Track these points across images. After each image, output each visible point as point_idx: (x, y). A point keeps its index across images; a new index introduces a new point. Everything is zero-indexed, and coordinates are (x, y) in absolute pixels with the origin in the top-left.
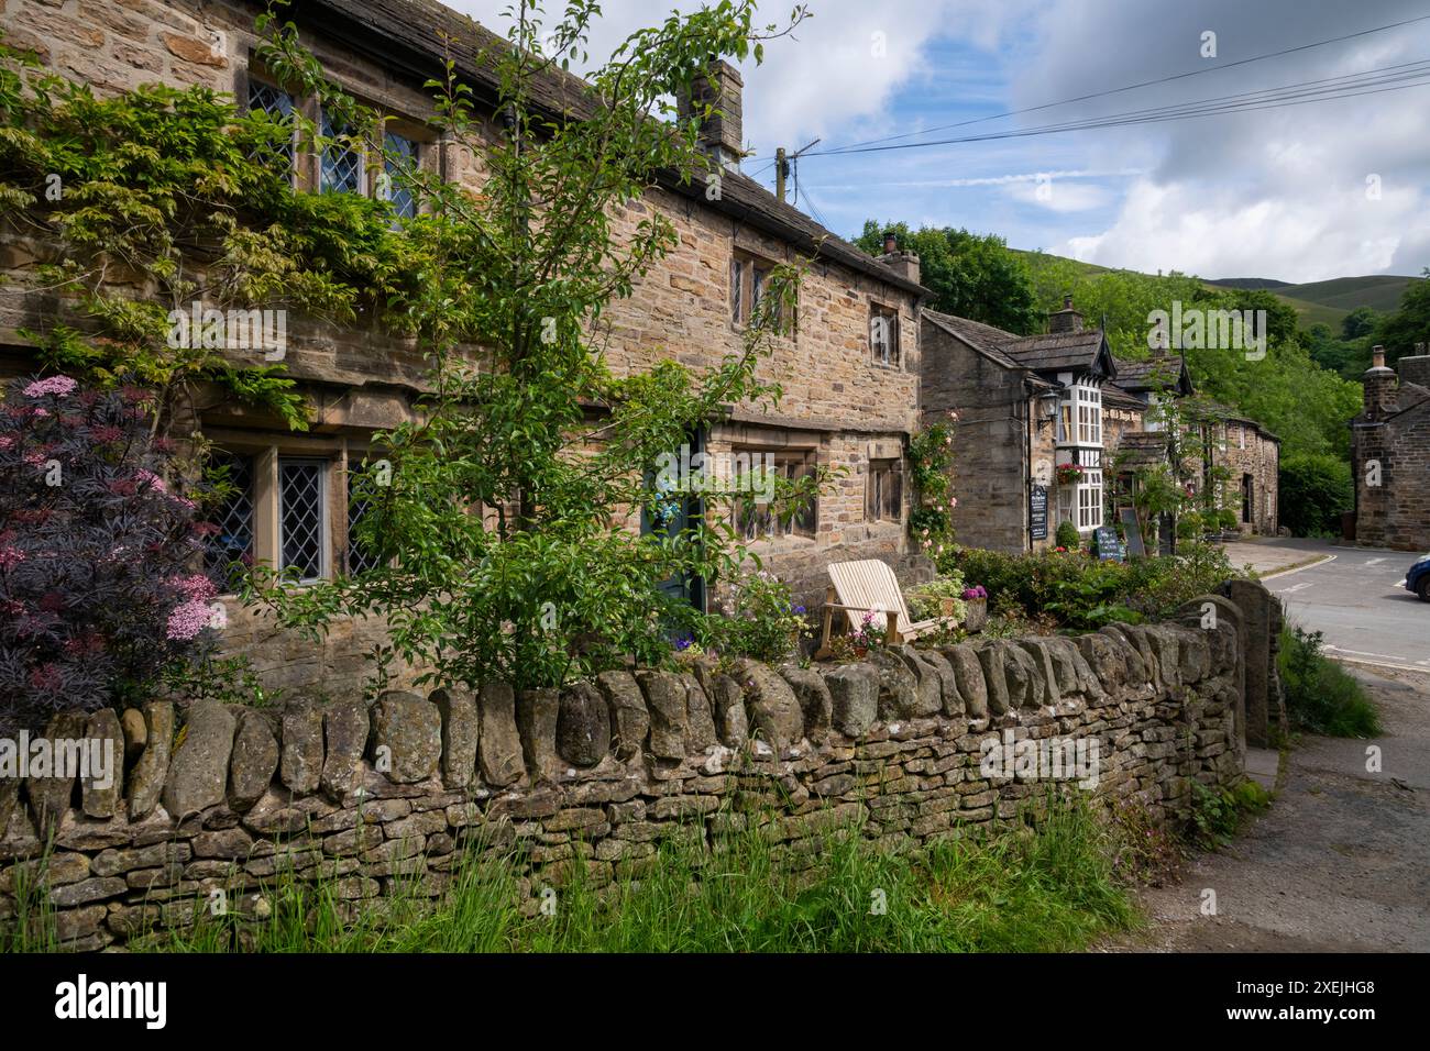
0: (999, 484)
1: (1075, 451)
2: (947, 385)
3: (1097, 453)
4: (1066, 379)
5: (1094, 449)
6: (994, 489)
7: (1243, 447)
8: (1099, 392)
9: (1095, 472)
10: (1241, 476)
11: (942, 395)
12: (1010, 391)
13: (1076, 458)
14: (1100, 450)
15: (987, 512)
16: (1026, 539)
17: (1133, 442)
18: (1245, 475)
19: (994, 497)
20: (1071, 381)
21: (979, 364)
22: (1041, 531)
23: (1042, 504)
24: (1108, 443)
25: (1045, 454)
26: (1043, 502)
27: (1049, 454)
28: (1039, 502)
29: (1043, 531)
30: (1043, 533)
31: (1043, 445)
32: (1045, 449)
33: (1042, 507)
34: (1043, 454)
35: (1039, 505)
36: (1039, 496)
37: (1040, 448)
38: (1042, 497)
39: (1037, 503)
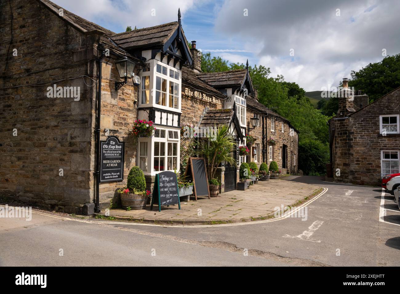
0: (75, 134)
1: (152, 111)
2: (46, 51)
3: (176, 117)
4: (147, 55)
5: (173, 113)
6: (72, 138)
7: (283, 132)
8: (180, 73)
9: (173, 130)
10: (282, 145)
11: (41, 59)
12: (86, 52)
13: (152, 117)
14: (179, 115)
15: (66, 158)
16: (92, 183)
17: (212, 115)
18: (284, 145)
19: (71, 144)
20: (150, 57)
21: (67, 31)
22: (116, 175)
23: (118, 152)
24: (194, 114)
25: (124, 111)
26: (119, 150)
27: (129, 112)
28: (113, 151)
29: (118, 175)
30: (117, 176)
31: (122, 104)
32: (124, 107)
33: (116, 155)
34: (122, 111)
35: (114, 153)
36: (114, 145)
37: (115, 105)
38: (117, 147)
39: (110, 151)
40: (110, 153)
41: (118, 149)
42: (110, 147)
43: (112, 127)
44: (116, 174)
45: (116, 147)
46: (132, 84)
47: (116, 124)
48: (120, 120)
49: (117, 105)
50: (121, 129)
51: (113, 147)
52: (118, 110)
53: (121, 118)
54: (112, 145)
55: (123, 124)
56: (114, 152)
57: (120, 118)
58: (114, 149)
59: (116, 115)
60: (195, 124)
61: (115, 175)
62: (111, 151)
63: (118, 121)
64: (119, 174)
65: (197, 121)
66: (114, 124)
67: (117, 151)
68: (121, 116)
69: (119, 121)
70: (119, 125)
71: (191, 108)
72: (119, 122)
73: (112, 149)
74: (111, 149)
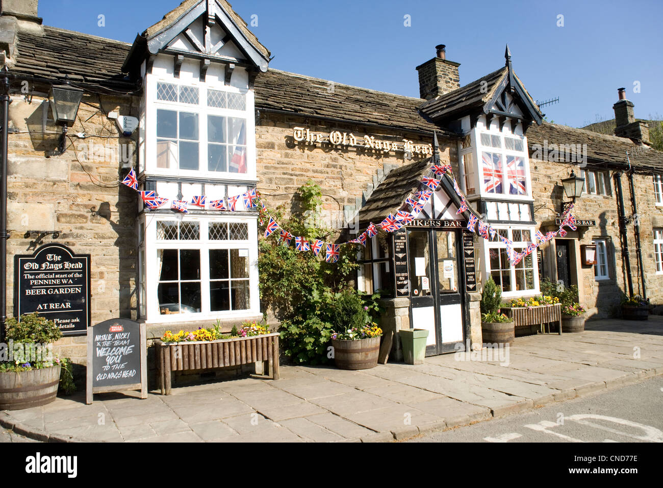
4: (143, 70)
8: (250, 95)
14: (250, 184)
22: (67, 324)
23: (71, 276)
24: (339, 183)
25: (89, 192)
26: (75, 273)
27: (106, 193)
28: (56, 274)
29: (73, 323)
30: (74, 326)
31: (82, 178)
32: (89, 183)
33: (64, 281)
34: (81, 192)
35: (58, 278)
36: (58, 262)
37: (58, 181)
38: (67, 265)
39: (46, 274)
40: (46, 279)
41: (71, 269)
42: (46, 267)
43: (51, 226)
44: (68, 321)
45: (64, 267)
46: (117, 135)
47: (63, 220)
48: (76, 211)
49: (65, 181)
50: (81, 228)
51: (57, 267)
52: (72, 191)
53: (82, 205)
54: (53, 262)
55: (86, 218)
56: (57, 276)
57: (78, 205)
58: (59, 270)
59: (62, 201)
60: (346, 203)
61: (63, 324)
62: (51, 274)
63: (70, 212)
64: (78, 320)
65: (351, 197)
66: (58, 220)
67: (70, 273)
68: (79, 201)
69: (74, 212)
70: (73, 220)
71: (329, 170)
72: (73, 215)
73: (53, 269)
74: (50, 270)
